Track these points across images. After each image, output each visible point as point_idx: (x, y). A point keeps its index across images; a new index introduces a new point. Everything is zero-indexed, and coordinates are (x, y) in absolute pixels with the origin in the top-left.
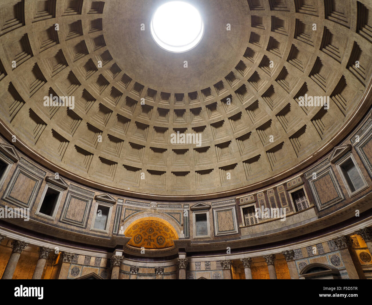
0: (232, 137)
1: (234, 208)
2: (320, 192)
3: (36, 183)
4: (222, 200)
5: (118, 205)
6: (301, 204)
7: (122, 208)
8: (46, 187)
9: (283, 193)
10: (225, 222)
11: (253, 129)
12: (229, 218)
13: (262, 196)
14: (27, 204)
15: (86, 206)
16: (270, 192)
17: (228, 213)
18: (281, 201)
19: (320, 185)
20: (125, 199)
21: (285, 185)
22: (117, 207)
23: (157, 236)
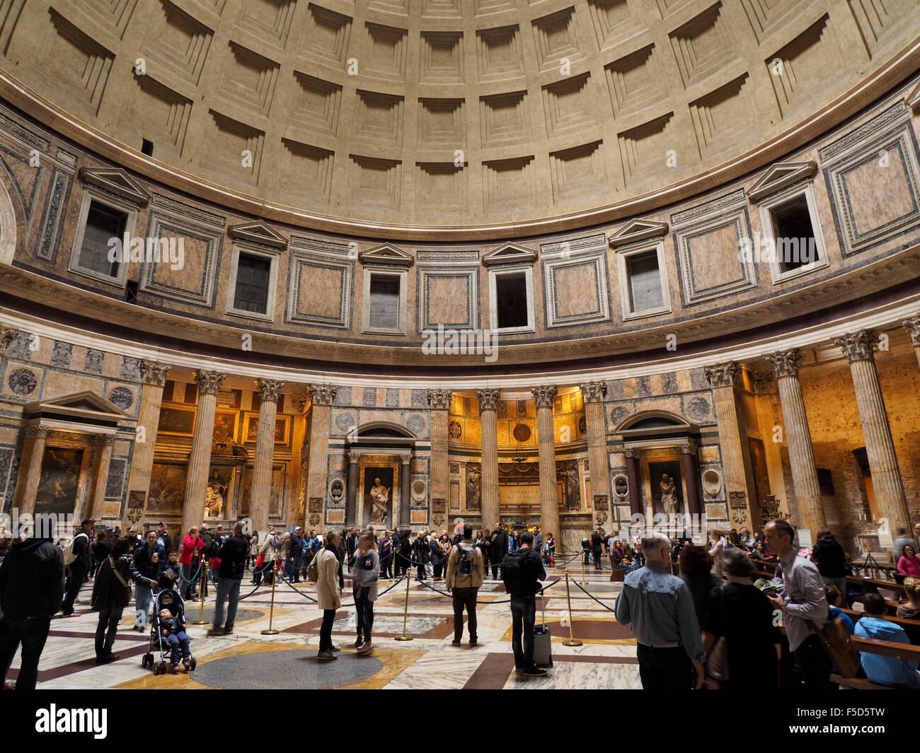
3: (736, 226)
8: (762, 215)
14: (744, 278)
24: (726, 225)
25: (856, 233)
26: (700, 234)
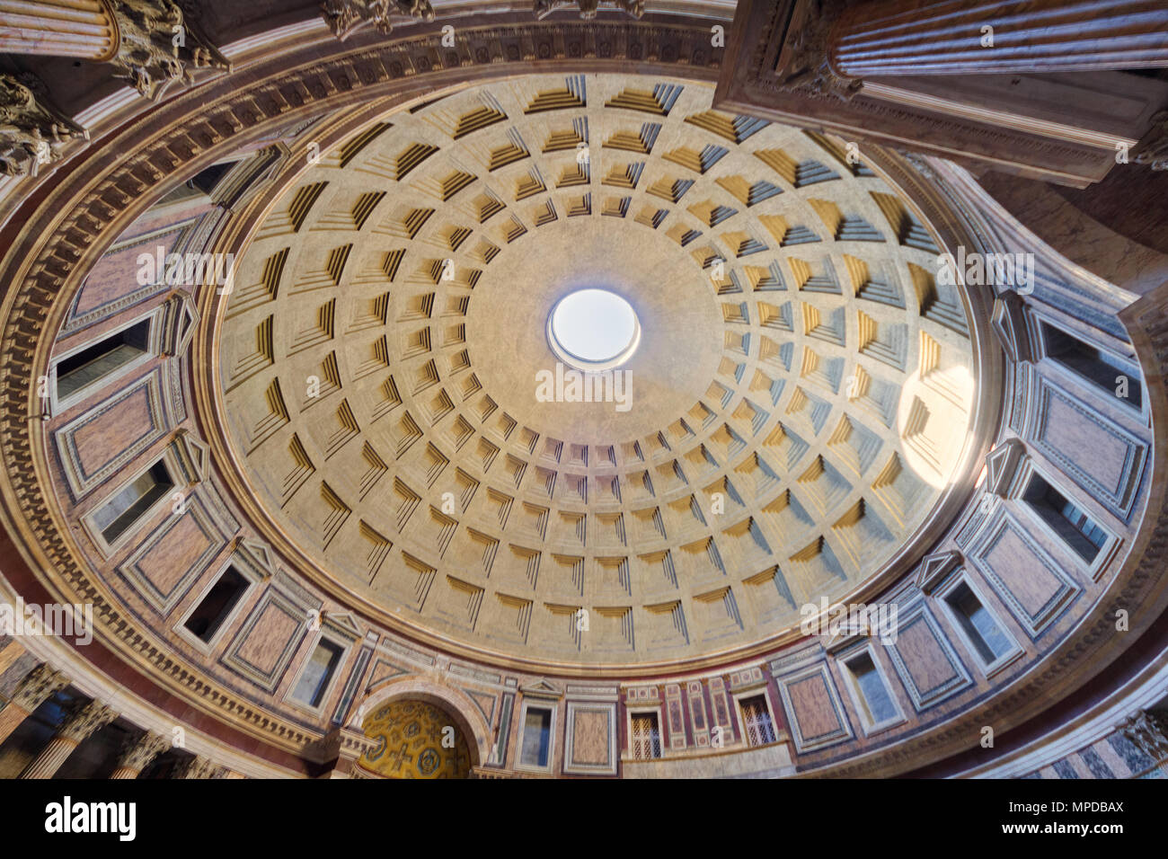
1: (613, 708)
2: (801, 710)
3: (210, 547)
4: (589, 682)
5: (364, 646)
6: (757, 730)
7: (371, 655)
8: (228, 560)
9: (721, 695)
10: (591, 740)
12: (600, 732)
14: (166, 597)
15: (294, 634)
16: (695, 688)
17: (598, 719)
18: (715, 714)
19: (801, 695)
20: (385, 633)
21: (726, 677)
22: (361, 650)
23: (422, 747)
24: (208, 536)
25: (239, 649)
26: (196, 518)
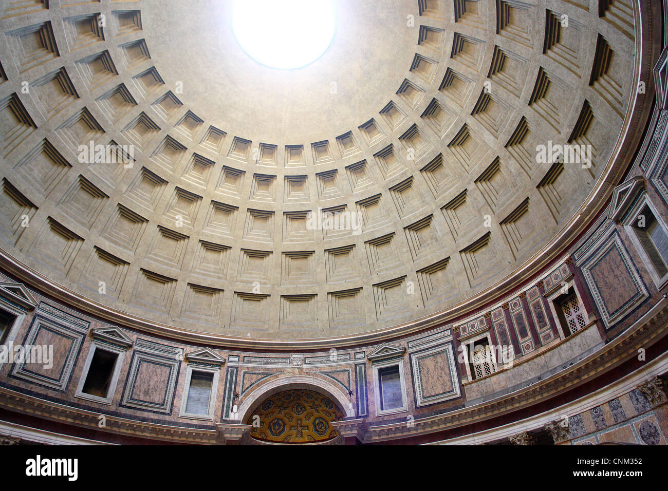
0: (434, 207)
1: (450, 346)
2: (604, 289)
3: (73, 343)
4: (426, 334)
5: (229, 367)
6: (576, 321)
7: (237, 371)
8: (91, 348)
9: (538, 302)
10: (436, 377)
11: (469, 183)
12: (442, 369)
13: (500, 315)
14: (59, 381)
15: (170, 374)
16: (515, 304)
17: (439, 359)
18: (535, 320)
19: (603, 274)
20: (243, 354)
21: (540, 284)
22: (228, 371)
23: (312, 418)
24: (68, 337)
25: (132, 395)
26: (50, 330)
